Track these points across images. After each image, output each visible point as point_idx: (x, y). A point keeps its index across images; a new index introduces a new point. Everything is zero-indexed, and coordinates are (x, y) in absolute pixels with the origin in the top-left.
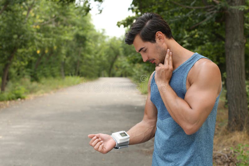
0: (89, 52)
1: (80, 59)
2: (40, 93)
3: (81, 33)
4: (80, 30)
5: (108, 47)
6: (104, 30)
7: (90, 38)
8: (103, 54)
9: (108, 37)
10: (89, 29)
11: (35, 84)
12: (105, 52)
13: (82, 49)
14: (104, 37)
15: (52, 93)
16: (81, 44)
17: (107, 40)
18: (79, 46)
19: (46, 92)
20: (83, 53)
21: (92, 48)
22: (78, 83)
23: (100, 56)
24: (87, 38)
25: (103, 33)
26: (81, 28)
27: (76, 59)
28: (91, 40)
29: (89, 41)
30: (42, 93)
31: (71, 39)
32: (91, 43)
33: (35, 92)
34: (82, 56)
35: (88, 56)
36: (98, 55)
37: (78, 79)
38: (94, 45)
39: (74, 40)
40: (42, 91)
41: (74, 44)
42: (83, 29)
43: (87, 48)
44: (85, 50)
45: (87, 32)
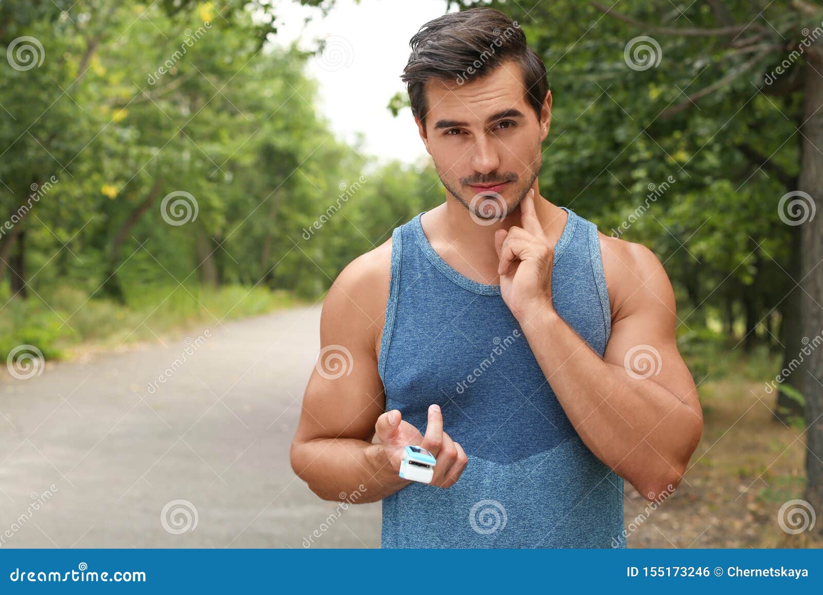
0: (305, 206)
1: (275, 231)
2: (118, 343)
3: (281, 142)
4: (278, 132)
5: (371, 192)
6: (360, 136)
7: (309, 159)
8: (357, 216)
9: (375, 159)
10: (306, 128)
11: (105, 308)
12: (362, 210)
13: (282, 194)
14: (361, 160)
15: (163, 341)
16: (280, 180)
17: (370, 171)
18: (272, 186)
19: (143, 338)
20: (284, 210)
21: (316, 194)
22: (262, 312)
23: (345, 222)
24: (302, 160)
25: (358, 146)
26: (280, 124)
27: (258, 230)
28: (313, 166)
29: (308, 171)
30: (127, 341)
31: (247, 160)
32: (316, 177)
33: (103, 337)
34: (281, 218)
35: (302, 219)
36: (336, 219)
37: (262, 296)
38: (323, 183)
39: (256, 165)
40: (126, 333)
41: (259, 179)
42: (287, 129)
43: (298, 192)
44: (290, 201)
45: (302, 138)
